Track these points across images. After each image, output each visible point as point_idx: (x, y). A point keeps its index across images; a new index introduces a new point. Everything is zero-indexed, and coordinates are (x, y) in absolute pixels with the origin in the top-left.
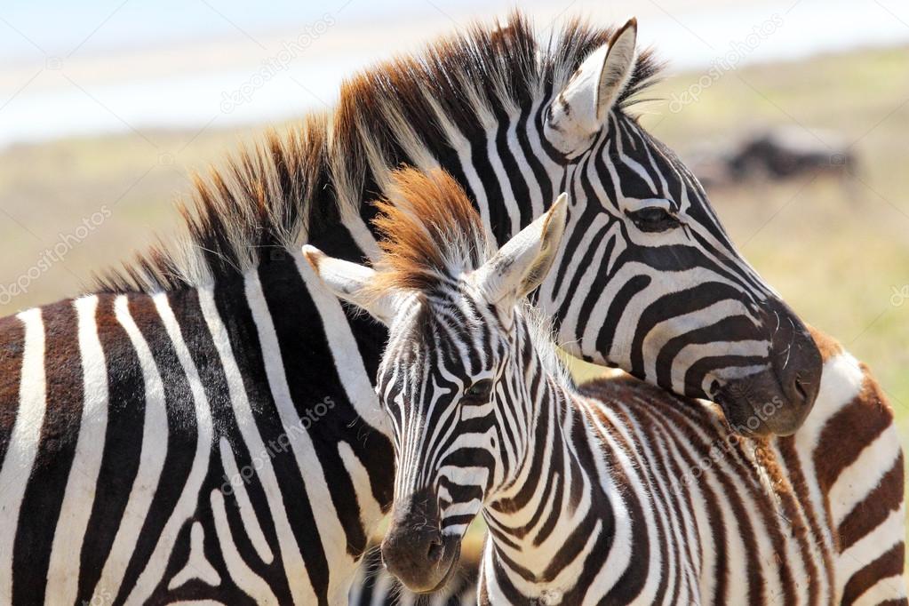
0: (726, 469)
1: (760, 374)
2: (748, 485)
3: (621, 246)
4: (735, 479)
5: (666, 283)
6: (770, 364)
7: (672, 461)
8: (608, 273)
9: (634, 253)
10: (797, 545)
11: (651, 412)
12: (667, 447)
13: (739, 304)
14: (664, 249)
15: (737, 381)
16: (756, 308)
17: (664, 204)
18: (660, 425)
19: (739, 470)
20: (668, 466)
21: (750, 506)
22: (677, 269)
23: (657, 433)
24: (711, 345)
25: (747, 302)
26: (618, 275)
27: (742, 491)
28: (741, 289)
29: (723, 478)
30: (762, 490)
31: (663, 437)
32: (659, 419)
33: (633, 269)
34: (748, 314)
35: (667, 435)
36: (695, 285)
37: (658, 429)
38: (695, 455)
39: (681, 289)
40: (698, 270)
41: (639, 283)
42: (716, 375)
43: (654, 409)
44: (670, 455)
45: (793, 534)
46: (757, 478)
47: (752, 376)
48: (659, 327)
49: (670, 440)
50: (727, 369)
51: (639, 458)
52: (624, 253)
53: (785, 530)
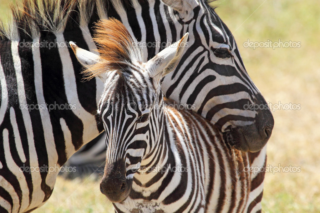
0: (220, 147)
1: (251, 125)
2: (227, 156)
3: (206, 61)
4: (223, 152)
5: (222, 80)
6: (255, 121)
7: (198, 140)
8: (198, 72)
9: (211, 65)
10: (240, 184)
11: (192, 118)
12: (196, 134)
13: (248, 94)
14: (223, 66)
15: (241, 127)
16: (254, 97)
17: (227, 47)
18: (194, 124)
19: (224, 149)
20: (196, 142)
21: (226, 164)
22: (227, 75)
23: (193, 127)
24: (234, 110)
25: (250, 94)
26: (202, 73)
27: (224, 158)
28: (249, 88)
29: (217, 150)
30: (232, 158)
31: (195, 130)
32: (195, 121)
33: (210, 72)
34: (250, 99)
35: (197, 129)
36: (232, 83)
37: (194, 126)
38: (208, 139)
39: (227, 84)
40: (234, 77)
41: (211, 78)
42: (232, 123)
43: (193, 117)
44: (197, 137)
45: (240, 179)
46: (231, 154)
47: (248, 126)
48: (214, 98)
49: (198, 131)
50: (237, 121)
51: (186, 138)
52: (207, 65)
53: (238, 177)
